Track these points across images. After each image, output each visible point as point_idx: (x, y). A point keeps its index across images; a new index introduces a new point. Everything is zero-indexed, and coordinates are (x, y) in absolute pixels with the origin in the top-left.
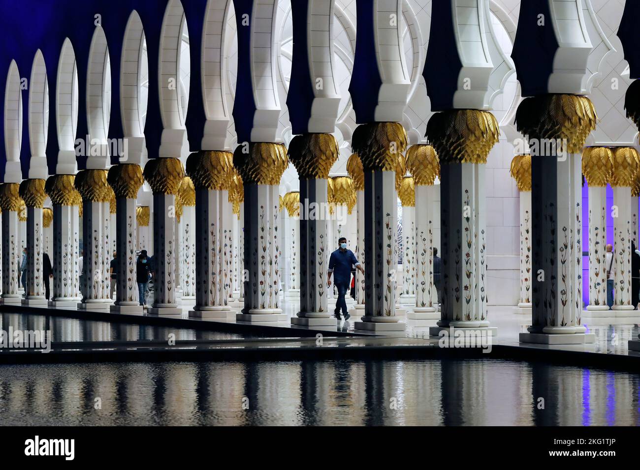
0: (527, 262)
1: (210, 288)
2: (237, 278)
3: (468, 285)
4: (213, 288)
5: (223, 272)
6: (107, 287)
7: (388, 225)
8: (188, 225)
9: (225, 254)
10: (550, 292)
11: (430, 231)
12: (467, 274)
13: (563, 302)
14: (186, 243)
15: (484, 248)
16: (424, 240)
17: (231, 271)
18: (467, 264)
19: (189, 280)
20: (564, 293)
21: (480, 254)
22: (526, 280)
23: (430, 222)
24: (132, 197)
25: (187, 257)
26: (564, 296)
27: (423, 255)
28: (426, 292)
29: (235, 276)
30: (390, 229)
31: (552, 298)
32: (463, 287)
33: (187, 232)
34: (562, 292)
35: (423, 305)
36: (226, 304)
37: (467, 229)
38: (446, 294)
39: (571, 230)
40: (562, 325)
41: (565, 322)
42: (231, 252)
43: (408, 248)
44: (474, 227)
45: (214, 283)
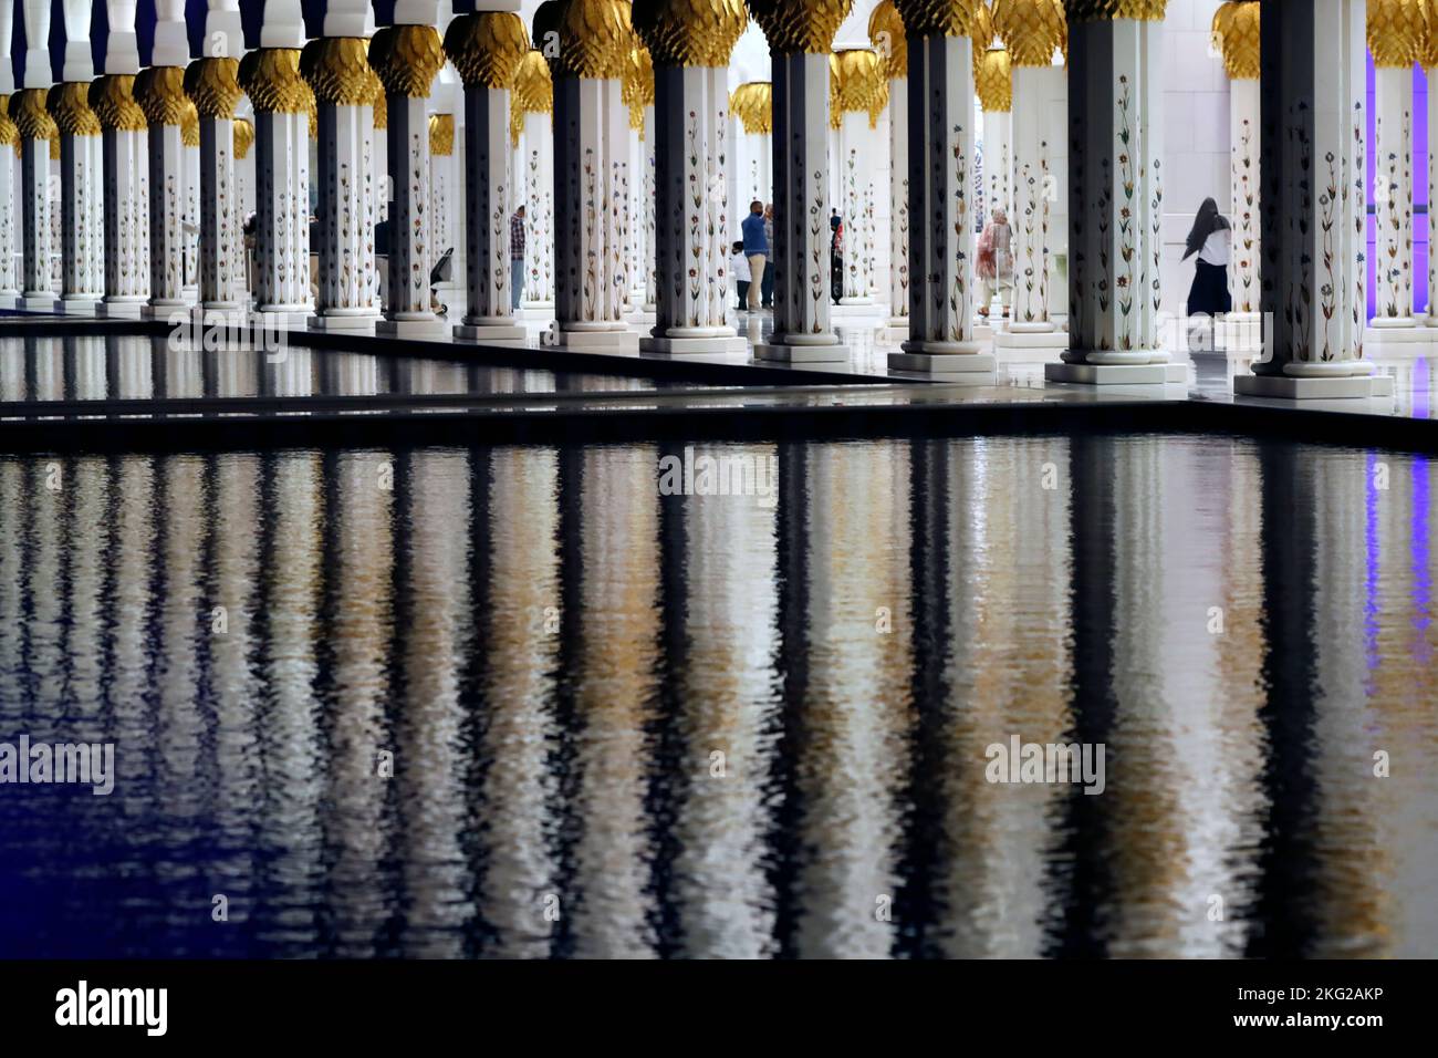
0: (1245, 228)
1: (584, 284)
2: (637, 263)
3: (1126, 276)
4: (591, 284)
5: (612, 251)
6: (369, 283)
7: (957, 151)
8: (535, 153)
9: (615, 213)
10: (1299, 288)
11: (1044, 163)
12: (1124, 253)
13: (1325, 310)
14: (532, 191)
15: (1159, 197)
16: (1032, 181)
17: (626, 249)
18: (1124, 230)
19: (538, 268)
20: (1328, 291)
21: (1151, 211)
22: (1244, 264)
23: (1044, 144)
24: (420, 94)
25: (535, 220)
26: (1329, 298)
27: (1028, 212)
28: (1036, 289)
29: (635, 259)
30: (962, 158)
31: (1303, 303)
32: (1116, 280)
33: (534, 168)
34: (1323, 289)
35: (1029, 317)
36: (617, 317)
37: (1123, 159)
38: (1080, 294)
39: (1344, 161)
40: (1324, 358)
41: (1330, 351)
42: (625, 208)
43: (995, 200)
44: (1138, 155)
45: (591, 273)
